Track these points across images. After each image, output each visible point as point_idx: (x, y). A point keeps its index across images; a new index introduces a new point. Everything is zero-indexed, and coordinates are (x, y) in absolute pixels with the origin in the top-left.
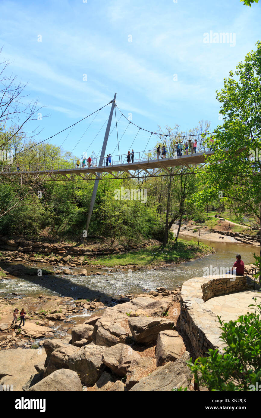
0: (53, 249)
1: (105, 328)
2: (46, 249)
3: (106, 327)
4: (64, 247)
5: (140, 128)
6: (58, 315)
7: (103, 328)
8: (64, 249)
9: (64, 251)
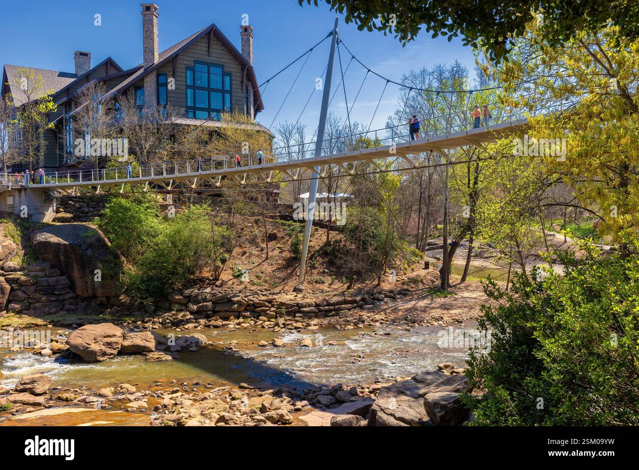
0: (249, 305)
1: (386, 412)
2: (236, 306)
3: (389, 412)
4: (266, 301)
5: (388, 81)
6: (280, 413)
7: (384, 412)
8: (267, 304)
9: (268, 307)
